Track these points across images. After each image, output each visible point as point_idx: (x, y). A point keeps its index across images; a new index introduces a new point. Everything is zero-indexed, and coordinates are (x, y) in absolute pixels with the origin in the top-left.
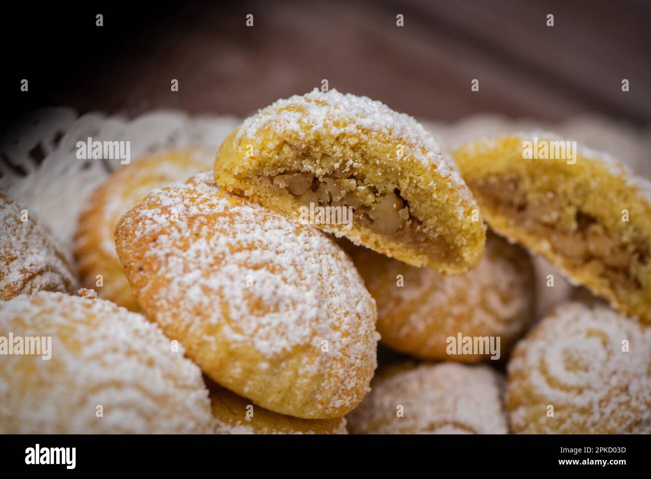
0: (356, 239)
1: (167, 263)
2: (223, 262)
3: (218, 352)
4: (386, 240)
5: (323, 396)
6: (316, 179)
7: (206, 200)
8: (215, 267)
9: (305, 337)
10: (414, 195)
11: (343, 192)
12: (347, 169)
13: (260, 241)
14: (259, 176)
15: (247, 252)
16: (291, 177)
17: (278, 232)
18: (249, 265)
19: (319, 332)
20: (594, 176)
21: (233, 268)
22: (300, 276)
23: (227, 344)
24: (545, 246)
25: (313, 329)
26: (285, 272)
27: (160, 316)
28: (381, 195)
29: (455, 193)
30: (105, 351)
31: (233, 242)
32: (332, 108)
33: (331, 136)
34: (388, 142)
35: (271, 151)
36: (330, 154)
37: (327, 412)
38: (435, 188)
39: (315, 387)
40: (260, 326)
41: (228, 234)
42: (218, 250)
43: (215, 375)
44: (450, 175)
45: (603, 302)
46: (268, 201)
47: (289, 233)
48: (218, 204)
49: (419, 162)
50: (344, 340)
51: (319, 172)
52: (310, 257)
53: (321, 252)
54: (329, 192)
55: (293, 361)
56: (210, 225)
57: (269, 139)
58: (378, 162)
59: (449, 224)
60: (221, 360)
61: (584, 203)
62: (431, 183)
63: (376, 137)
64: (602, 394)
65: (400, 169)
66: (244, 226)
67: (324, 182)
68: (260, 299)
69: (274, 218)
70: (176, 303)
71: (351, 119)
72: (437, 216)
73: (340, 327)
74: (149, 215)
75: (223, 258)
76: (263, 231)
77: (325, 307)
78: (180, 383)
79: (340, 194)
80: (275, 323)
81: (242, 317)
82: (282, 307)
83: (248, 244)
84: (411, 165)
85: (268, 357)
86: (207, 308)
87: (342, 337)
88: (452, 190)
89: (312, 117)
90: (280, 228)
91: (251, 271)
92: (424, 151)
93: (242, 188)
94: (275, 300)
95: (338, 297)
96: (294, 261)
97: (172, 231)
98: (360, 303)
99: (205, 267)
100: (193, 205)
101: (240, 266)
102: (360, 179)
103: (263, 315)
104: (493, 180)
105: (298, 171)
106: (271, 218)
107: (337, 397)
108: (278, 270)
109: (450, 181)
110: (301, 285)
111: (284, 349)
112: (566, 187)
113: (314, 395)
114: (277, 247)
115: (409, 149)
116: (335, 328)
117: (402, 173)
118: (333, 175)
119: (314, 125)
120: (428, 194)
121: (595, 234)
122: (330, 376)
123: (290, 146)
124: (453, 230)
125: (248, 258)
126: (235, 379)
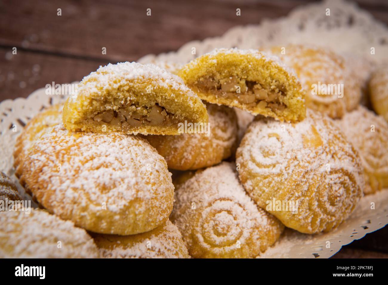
0: (145, 132)
1: (51, 181)
2: (80, 171)
3: (91, 219)
4: (159, 128)
5: (152, 218)
6: (115, 112)
7: (63, 140)
8: (77, 176)
9: (133, 195)
10: (166, 103)
11: (131, 113)
12: (128, 102)
13: (96, 153)
14: (86, 119)
15: (91, 161)
16: (102, 115)
17: (104, 145)
18: (94, 168)
19: (140, 189)
20: (249, 62)
21: (85, 173)
22: (122, 164)
23: (94, 214)
24: (236, 102)
25: (136, 189)
26: (113, 165)
27: (55, 210)
28: (150, 108)
29: (186, 96)
30: (28, 244)
31: (82, 158)
32: (111, 74)
33: (114, 89)
34: (144, 82)
35: (87, 106)
36: (117, 97)
37: (157, 224)
38: (175, 97)
39: (147, 216)
40: (109, 198)
41: (79, 155)
42: (76, 166)
43: (94, 230)
44: (180, 88)
45: (271, 119)
46: (95, 129)
47: (110, 142)
48: (70, 140)
49: (163, 87)
50: (154, 188)
51: (115, 108)
52: (124, 151)
53: (129, 146)
54: (124, 116)
55: (132, 209)
56: (68, 153)
57: (84, 101)
58: (142, 94)
59: (187, 111)
60: (94, 222)
61: (248, 77)
62: (172, 95)
63: (137, 82)
64: (285, 164)
65: (154, 93)
66: (86, 147)
67: (119, 112)
68: (104, 184)
69: (100, 137)
70: (62, 202)
71: (122, 77)
72: (180, 109)
73: (150, 182)
74: (36, 158)
75: (79, 169)
76: (96, 147)
77: (139, 175)
78: (76, 244)
79: (130, 115)
80: (116, 194)
81: (98, 197)
82: (117, 184)
83: (90, 157)
84: (159, 90)
85: (118, 212)
86: (78, 199)
87: (152, 186)
88: (183, 95)
89: (102, 83)
90: (105, 142)
91: (96, 171)
92: (163, 80)
93: (79, 128)
94: (112, 182)
95: (144, 166)
96: (116, 158)
97: (49, 164)
98: (156, 164)
99: (71, 177)
100: (57, 145)
101: (89, 170)
102: (137, 104)
103: (109, 192)
104: (201, 79)
105: (105, 111)
106: (99, 138)
107: (159, 216)
108: (110, 165)
109: (181, 91)
110: (123, 168)
111: (125, 206)
112: (237, 71)
113: (148, 220)
114: (106, 153)
115: (156, 82)
116: (147, 183)
117: (156, 95)
118: (123, 107)
119: (104, 86)
120: (173, 100)
121: (258, 89)
122: (152, 207)
123: (96, 100)
124: (190, 113)
125: (92, 165)
126: (104, 229)
